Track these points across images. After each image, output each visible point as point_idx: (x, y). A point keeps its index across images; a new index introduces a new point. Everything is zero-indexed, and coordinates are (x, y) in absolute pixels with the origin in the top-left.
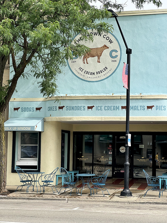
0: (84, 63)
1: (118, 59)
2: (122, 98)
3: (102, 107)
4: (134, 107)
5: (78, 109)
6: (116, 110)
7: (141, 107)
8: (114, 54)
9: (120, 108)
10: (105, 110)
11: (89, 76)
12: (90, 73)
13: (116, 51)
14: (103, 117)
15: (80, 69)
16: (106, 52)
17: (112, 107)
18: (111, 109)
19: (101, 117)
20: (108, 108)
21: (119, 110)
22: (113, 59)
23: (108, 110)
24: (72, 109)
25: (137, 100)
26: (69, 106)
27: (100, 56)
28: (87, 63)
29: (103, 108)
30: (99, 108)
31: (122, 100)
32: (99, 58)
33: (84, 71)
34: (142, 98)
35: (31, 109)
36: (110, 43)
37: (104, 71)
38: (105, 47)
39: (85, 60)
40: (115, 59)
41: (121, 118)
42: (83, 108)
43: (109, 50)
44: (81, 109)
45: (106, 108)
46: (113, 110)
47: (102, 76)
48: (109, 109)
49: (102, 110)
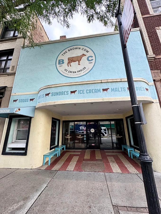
0: (68, 66)
1: (93, 61)
2: (102, 81)
3: (83, 91)
4: (115, 89)
5: (62, 94)
6: (98, 92)
7: (121, 89)
8: (90, 59)
9: (102, 90)
10: (87, 93)
11: (72, 74)
12: (72, 72)
13: (92, 57)
14: (85, 99)
15: (65, 70)
16: (84, 58)
17: (94, 90)
18: (92, 92)
19: (84, 99)
20: (89, 91)
21: (100, 92)
22: (90, 62)
23: (89, 93)
24: (57, 95)
25: (117, 83)
26: (54, 93)
27: (80, 61)
28: (71, 66)
29: (85, 92)
30: (81, 92)
31: (102, 84)
32: (79, 62)
33: (68, 71)
34: (122, 81)
35: (26, 100)
36: (87, 52)
37: (83, 70)
38: (84, 55)
39: (69, 64)
40: (91, 62)
41: (103, 99)
42: (67, 93)
43: (87, 57)
44: (64, 94)
45: (88, 91)
46: (95, 93)
47: (82, 73)
48: (91, 92)
49: (84, 93)
